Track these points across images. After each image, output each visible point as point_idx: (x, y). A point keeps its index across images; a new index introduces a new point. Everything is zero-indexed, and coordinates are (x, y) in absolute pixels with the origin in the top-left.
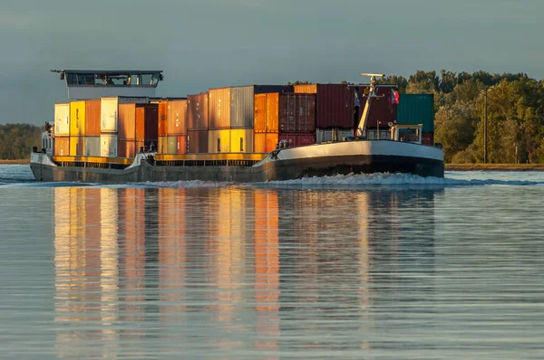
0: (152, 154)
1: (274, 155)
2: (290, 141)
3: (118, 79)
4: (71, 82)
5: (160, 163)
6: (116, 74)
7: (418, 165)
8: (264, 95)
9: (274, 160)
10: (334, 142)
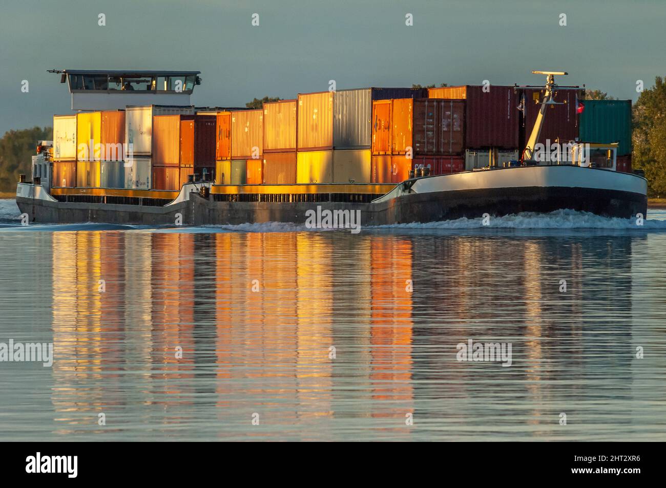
0: (207, 185)
1: (407, 186)
2: (429, 166)
3: (138, 82)
4: (75, 87)
5: (221, 197)
6: (137, 75)
7: (613, 201)
8: (388, 101)
9: (406, 194)
10: (492, 168)
